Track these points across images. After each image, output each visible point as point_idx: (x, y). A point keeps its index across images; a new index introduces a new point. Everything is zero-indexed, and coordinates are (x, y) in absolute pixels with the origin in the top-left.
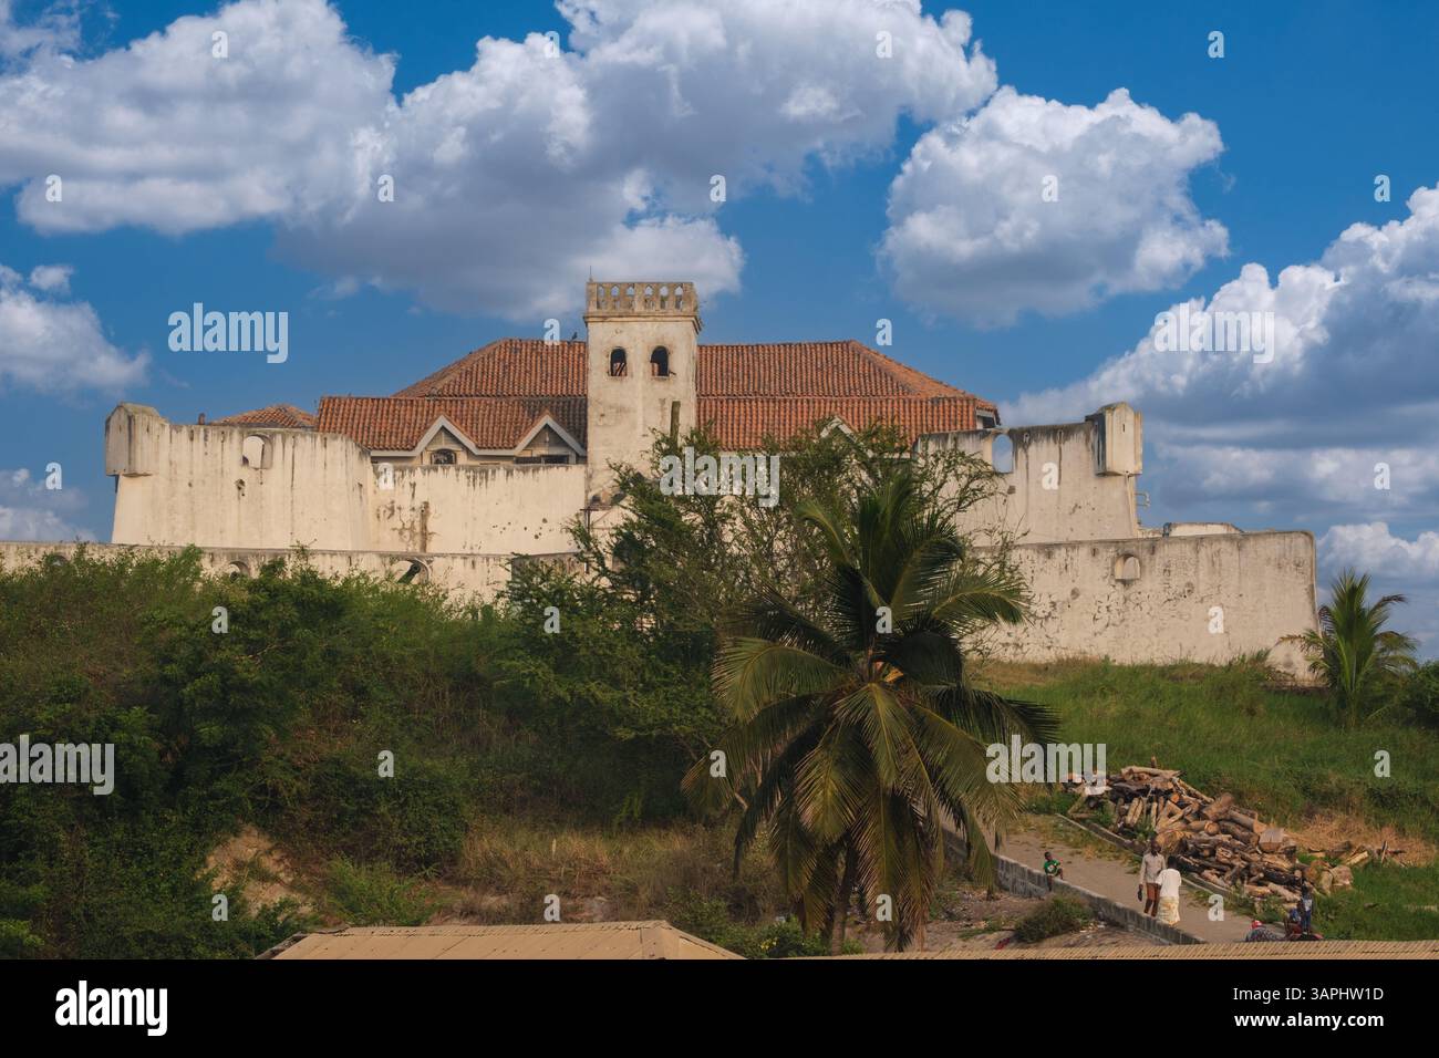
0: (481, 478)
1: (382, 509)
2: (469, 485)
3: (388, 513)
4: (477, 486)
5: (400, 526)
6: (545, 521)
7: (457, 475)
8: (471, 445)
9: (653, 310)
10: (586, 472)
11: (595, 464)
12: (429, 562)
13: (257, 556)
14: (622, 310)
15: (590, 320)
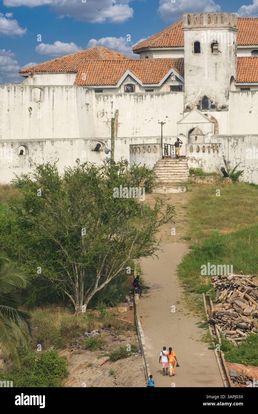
0: (140, 99)
1: (99, 113)
2: (135, 102)
3: (102, 115)
4: (139, 102)
5: (106, 120)
6: (167, 117)
7: (130, 98)
8: (140, 82)
9: (211, 25)
10: (184, 95)
11: (188, 92)
12: (106, 142)
13: (31, 142)
14: (198, 25)
15: (184, 30)
